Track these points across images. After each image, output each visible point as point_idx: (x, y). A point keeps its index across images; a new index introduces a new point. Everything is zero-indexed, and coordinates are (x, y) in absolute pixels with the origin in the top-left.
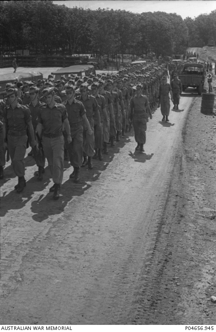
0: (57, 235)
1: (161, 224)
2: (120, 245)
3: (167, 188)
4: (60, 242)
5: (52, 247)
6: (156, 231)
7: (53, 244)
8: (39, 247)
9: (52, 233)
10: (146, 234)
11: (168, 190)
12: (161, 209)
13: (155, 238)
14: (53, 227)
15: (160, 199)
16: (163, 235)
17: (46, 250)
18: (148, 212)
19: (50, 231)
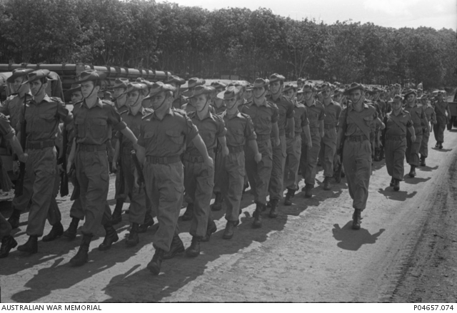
0: (248, 266)
1: (409, 265)
2: (342, 285)
3: (421, 227)
4: (251, 276)
5: (239, 280)
6: (399, 273)
7: (241, 277)
8: (220, 279)
9: (241, 265)
10: (382, 276)
11: (422, 229)
12: (409, 248)
13: (396, 280)
14: (244, 259)
15: (409, 238)
16: (409, 278)
17: (230, 283)
18: (388, 251)
19: (238, 262)
